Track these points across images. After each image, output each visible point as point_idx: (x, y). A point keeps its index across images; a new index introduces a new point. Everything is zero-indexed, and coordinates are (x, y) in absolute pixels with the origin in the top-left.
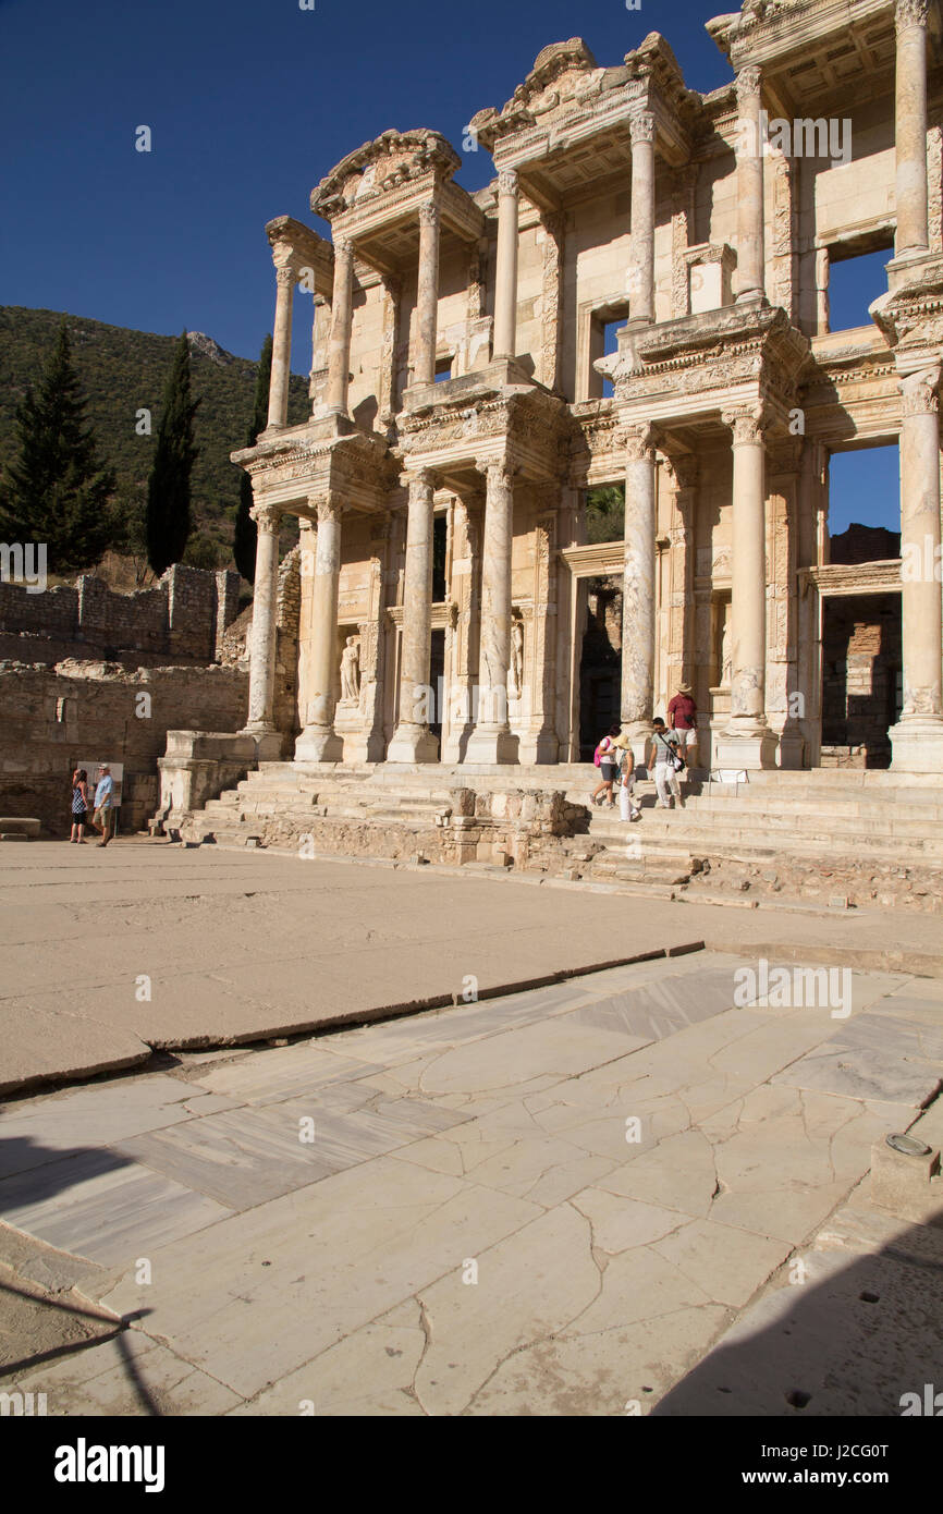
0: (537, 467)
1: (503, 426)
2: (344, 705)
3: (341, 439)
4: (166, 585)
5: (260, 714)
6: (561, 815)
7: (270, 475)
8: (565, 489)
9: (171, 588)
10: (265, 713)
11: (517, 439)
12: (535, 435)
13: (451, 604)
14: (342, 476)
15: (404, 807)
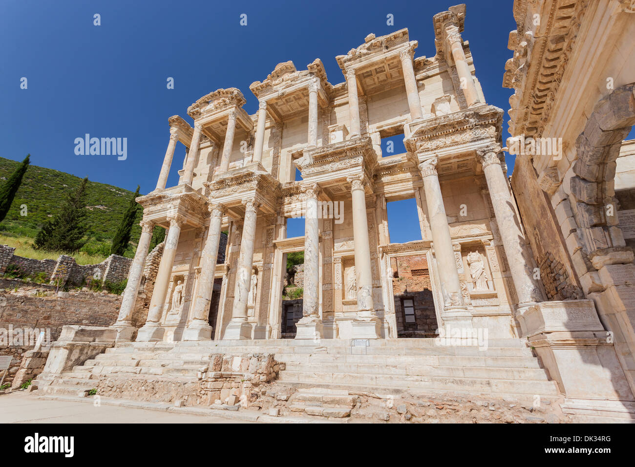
0: (268, 208)
1: (255, 187)
2: (171, 313)
3: (186, 193)
4: (106, 263)
5: (124, 317)
6: (271, 369)
7: (152, 208)
8: (279, 217)
9: (109, 264)
10: (127, 316)
11: (260, 193)
12: (268, 193)
13: (227, 265)
14: (185, 209)
15: (186, 366)
